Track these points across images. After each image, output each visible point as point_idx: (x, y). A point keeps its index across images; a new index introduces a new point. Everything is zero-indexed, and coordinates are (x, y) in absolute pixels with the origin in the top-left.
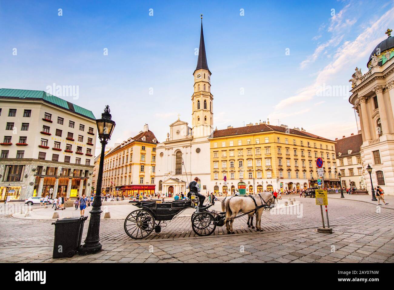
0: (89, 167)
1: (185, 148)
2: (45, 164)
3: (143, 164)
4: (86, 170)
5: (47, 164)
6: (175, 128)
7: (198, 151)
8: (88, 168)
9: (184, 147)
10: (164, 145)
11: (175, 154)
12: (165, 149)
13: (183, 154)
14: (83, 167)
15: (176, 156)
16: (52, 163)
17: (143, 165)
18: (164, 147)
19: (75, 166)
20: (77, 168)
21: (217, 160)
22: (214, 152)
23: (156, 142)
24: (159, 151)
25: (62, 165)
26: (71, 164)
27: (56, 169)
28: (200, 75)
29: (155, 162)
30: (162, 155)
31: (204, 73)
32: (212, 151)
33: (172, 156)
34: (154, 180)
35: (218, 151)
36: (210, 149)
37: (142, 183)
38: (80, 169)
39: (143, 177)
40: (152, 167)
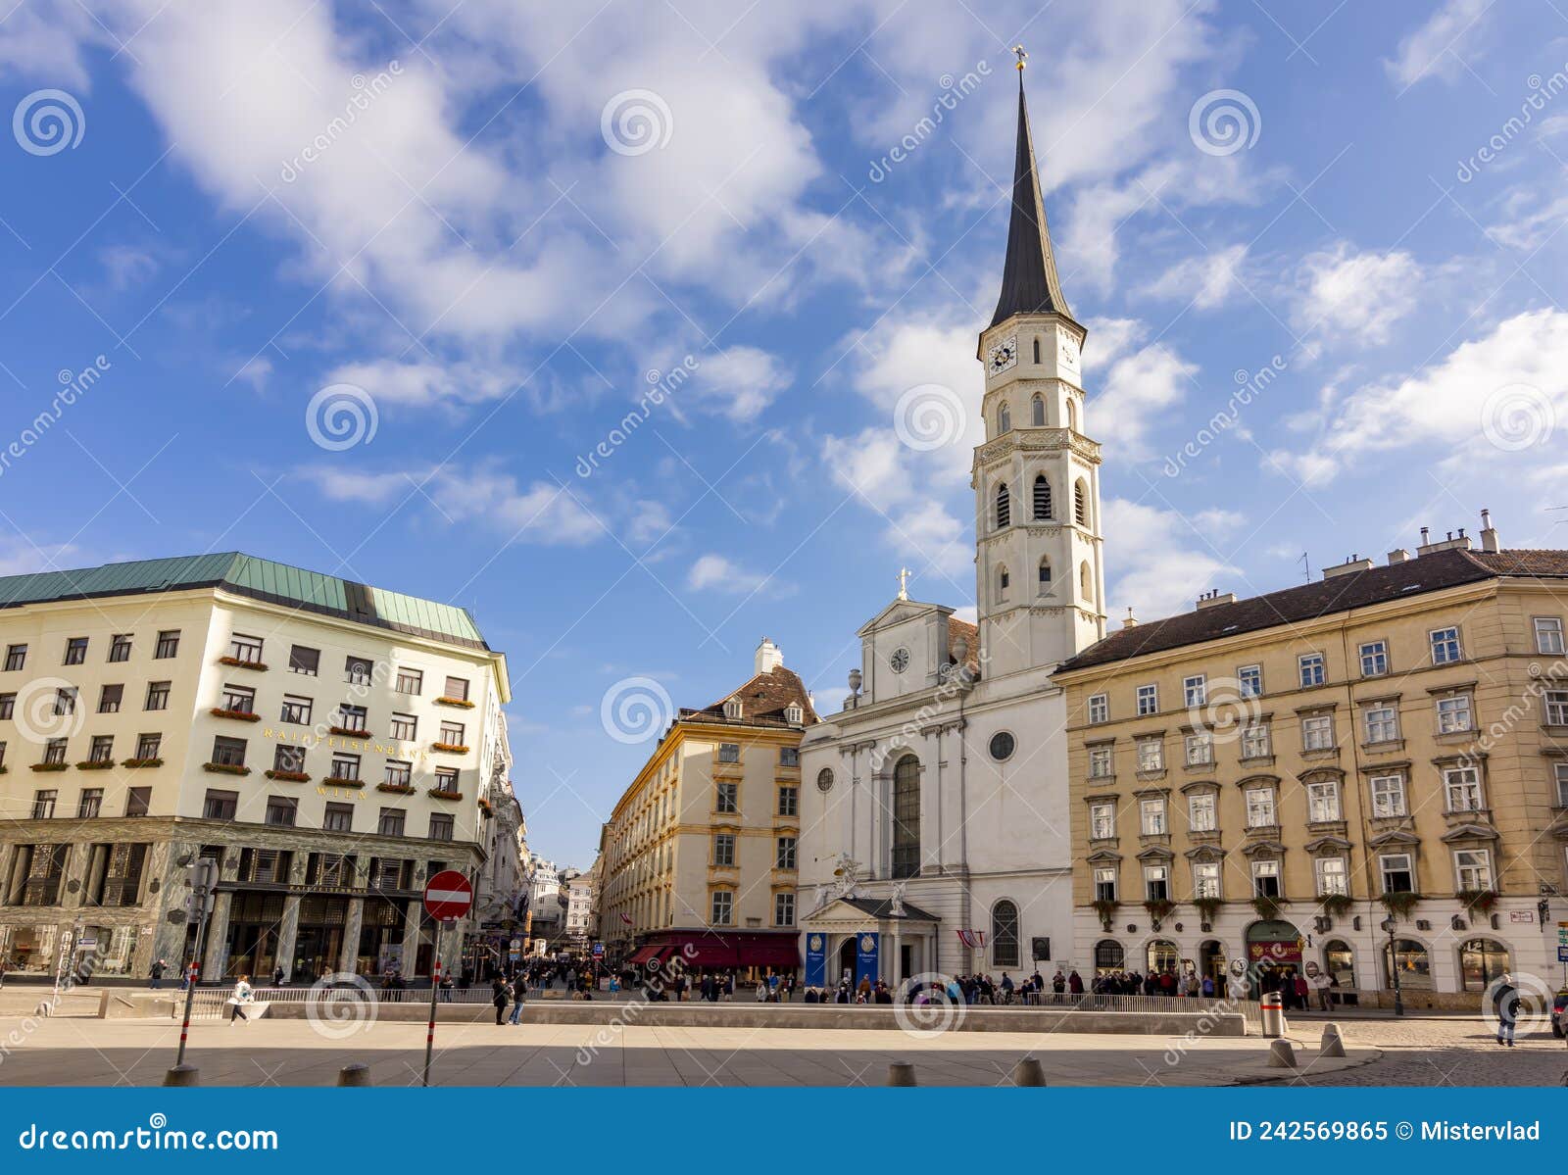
0: (449, 847)
1: (932, 737)
2: (235, 836)
3: (726, 826)
4: (432, 859)
5: (243, 837)
6: (889, 640)
7: (1002, 746)
8: (443, 851)
9: (925, 732)
10: (834, 731)
11: (891, 771)
12: (836, 750)
13: (924, 770)
14: (417, 848)
15: (891, 783)
16: (265, 831)
17: (726, 832)
18: (834, 739)
19: (379, 844)
20: (387, 851)
21: (1109, 790)
22: (1089, 745)
23: (801, 721)
24: (813, 763)
25: (311, 840)
26: (358, 837)
27: (287, 856)
28: (1006, 351)
29: (798, 818)
30: (825, 779)
31: (1035, 334)
32: (1079, 743)
33: (875, 782)
34: (791, 905)
35: (1112, 742)
36: (1068, 731)
37: (727, 919)
38: (402, 857)
39: (728, 890)
40: (782, 841)
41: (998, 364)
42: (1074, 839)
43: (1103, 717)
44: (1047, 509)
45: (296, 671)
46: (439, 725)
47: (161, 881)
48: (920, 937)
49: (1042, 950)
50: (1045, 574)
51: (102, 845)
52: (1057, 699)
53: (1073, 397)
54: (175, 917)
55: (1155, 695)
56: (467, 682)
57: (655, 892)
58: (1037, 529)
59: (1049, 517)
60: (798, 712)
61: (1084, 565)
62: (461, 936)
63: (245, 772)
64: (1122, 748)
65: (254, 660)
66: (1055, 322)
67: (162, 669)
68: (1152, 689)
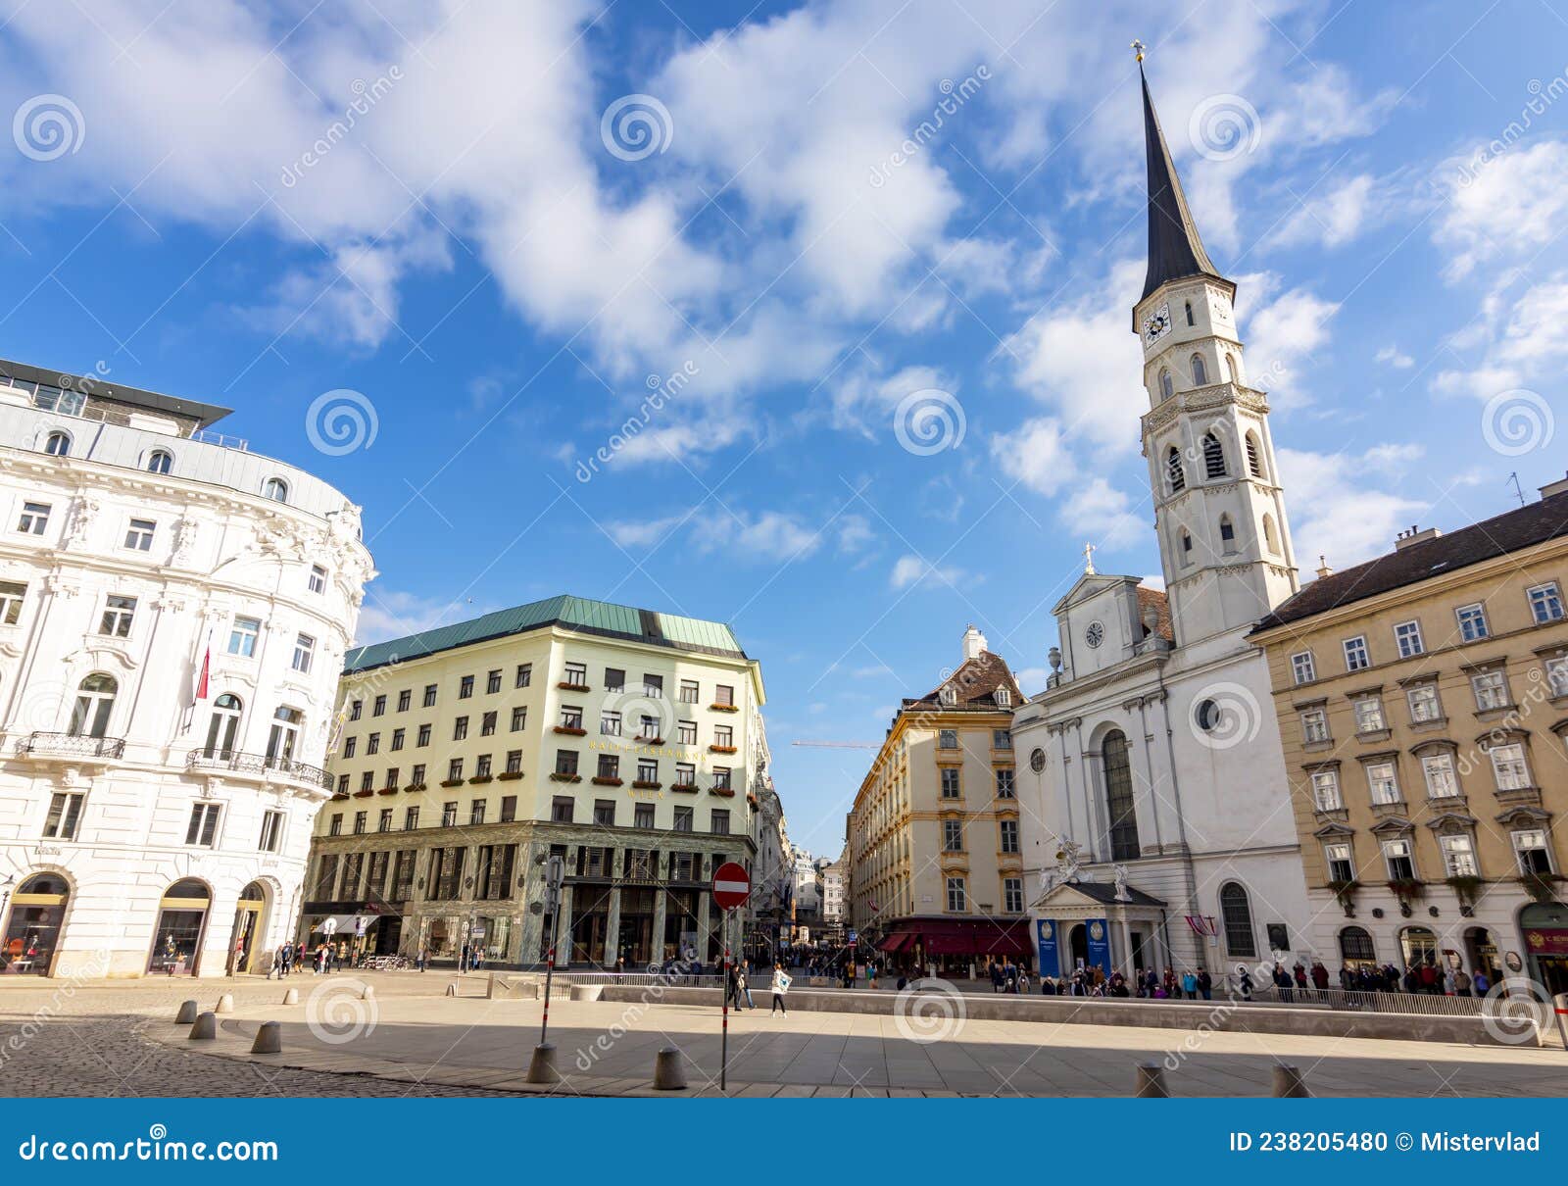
0: (727, 840)
1: (1135, 710)
2: (571, 836)
3: (951, 811)
4: (715, 852)
5: (579, 837)
6: (1082, 615)
8: (722, 844)
9: (1127, 706)
10: (1040, 711)
11: (1099, 748)
12: (1045, 730)
13: (1131, 745)
14: (703, 842)
15: (1101, 760)
16: (594, 830)
17: (952, 817)
18: (1042, 719)
19: (675, 839)
20: (682, 845)
21: (1330, 756)
22: (1298, 708)
23: (1009, 703)
24: (1025, 743)
25: (626, 837)
26: (660, 833)
27: (610, 852)
28: (1160, 319)
29: (1016, 801)
30: (1038, 760)
31: (1185, 298)
32: (1288, 706)
33: (1085, 760)
34: (1018, 890)
35: (1324, 702)
36: (1273, 694)
37: (961, 907)
38: (692, 851)
39: (960, 876)
40: (1004, 825)
41: (1154, 333)
42: (1297, 813)
43: (1310, 676)
44: (1221, 466)
45: (609, 690)
46: (713, 729)
47: (525, 877)
48: (1148, 924)
49: (1279, 937)
50: (1227, 532)
51: (487, 847)
52: (1257, 661)
53: (1231, 351)
54: (535, 908)
55: (1364, 648)
56: (732, 688)
57: (896, 879)
58: (1213, 487)
59: (1224, 474)
60: (1006, 694)
61: (1266, 517)
62: (741, 925)
63: (578, 780)
64: (1338, 707)
65: (580, 684)
66: (1204, 282)
67: (520, 697)
68: (1359, 641)
